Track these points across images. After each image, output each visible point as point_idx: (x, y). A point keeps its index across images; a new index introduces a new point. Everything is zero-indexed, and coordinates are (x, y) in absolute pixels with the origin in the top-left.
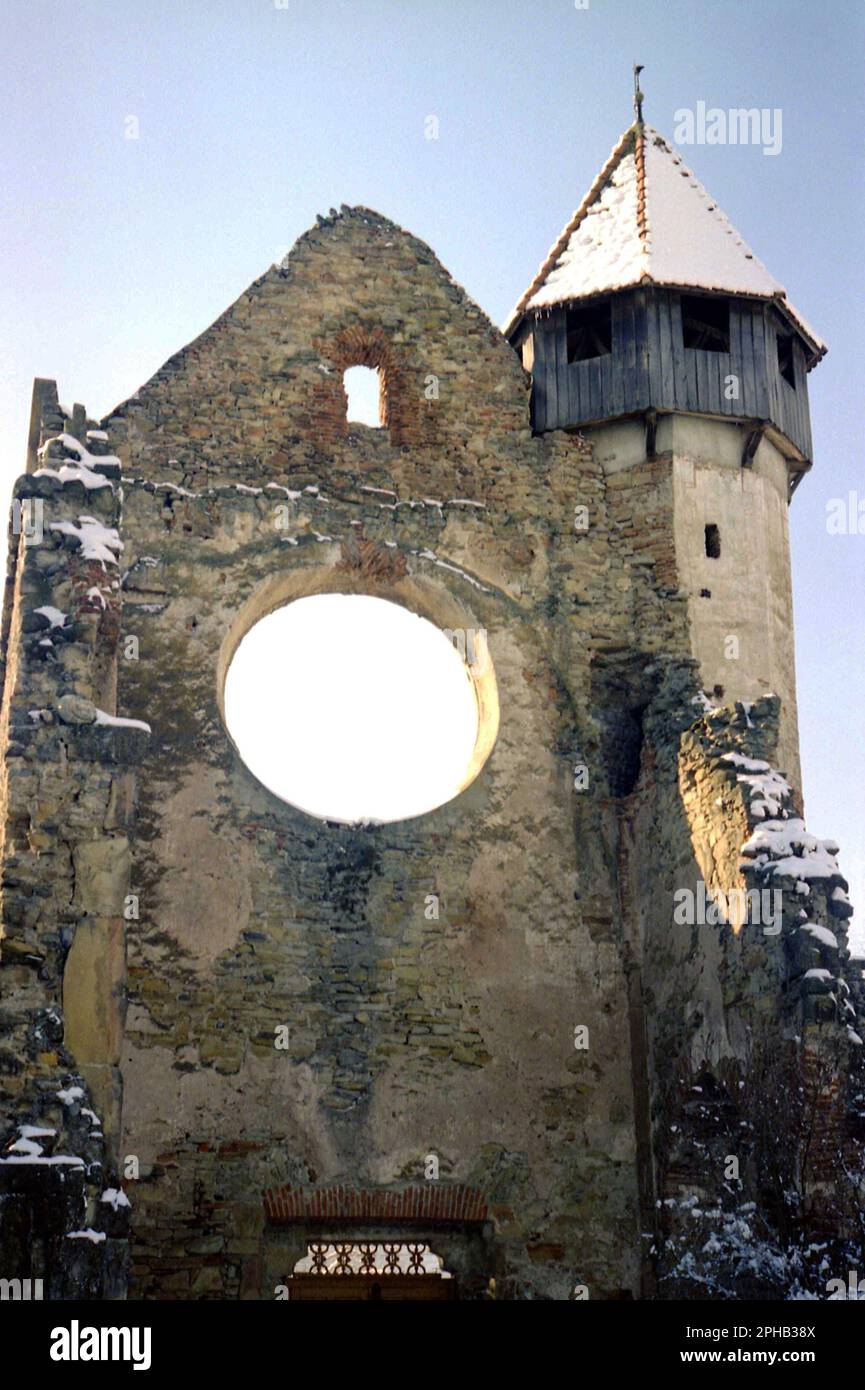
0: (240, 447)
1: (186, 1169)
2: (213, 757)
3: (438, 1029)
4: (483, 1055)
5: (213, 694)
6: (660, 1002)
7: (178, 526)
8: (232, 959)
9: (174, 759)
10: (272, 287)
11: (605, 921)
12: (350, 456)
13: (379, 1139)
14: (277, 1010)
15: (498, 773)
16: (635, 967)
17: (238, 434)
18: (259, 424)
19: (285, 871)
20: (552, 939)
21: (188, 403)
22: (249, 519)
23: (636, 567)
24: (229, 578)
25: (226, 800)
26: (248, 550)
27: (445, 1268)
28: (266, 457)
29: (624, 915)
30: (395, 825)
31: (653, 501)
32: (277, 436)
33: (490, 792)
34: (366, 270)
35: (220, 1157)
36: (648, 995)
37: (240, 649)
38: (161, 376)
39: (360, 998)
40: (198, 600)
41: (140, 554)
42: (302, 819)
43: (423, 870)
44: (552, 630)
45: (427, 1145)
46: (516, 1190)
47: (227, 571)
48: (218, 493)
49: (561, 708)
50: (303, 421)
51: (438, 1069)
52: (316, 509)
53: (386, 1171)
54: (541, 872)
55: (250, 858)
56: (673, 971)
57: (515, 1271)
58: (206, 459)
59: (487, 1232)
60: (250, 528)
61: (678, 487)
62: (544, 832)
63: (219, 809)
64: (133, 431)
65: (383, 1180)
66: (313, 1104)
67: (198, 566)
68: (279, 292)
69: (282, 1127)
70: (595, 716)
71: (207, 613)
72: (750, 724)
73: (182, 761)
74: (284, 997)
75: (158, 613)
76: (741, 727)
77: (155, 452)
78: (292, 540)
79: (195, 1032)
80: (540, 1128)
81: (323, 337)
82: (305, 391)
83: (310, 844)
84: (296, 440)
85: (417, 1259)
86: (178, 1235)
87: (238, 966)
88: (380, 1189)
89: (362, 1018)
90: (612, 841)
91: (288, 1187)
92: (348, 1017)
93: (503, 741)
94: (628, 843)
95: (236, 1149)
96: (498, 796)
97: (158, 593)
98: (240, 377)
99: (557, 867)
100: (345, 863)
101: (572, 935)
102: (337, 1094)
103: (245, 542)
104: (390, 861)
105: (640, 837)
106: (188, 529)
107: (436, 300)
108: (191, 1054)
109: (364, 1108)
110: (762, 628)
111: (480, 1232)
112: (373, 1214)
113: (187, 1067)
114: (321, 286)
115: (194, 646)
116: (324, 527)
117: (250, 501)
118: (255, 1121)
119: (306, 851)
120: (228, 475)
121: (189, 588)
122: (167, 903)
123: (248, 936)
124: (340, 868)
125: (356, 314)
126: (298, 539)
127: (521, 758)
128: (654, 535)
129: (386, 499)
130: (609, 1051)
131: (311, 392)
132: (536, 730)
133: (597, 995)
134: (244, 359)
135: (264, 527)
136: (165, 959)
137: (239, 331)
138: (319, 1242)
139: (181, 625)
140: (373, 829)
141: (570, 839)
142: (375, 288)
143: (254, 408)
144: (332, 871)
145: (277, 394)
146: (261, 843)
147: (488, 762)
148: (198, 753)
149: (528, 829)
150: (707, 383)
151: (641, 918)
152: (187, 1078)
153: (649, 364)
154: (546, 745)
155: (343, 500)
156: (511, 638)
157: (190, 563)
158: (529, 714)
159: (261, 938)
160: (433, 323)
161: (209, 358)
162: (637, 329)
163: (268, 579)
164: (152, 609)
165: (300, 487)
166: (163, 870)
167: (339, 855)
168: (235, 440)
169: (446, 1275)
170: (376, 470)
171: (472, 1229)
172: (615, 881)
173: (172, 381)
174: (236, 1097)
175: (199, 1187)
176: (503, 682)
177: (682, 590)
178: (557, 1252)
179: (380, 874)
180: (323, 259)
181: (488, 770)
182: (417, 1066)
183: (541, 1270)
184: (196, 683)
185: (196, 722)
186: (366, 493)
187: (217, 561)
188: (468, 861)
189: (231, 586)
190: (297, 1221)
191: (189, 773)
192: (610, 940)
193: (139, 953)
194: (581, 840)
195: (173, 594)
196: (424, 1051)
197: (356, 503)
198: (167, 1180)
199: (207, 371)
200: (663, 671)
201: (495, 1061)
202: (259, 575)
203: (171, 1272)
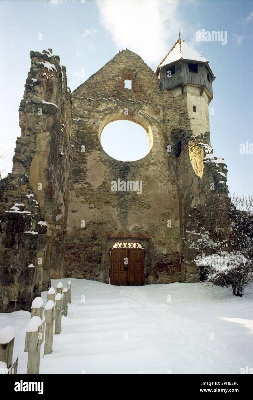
0: (104, 92)
1: (91, 227)
2: (97, 149)
3: (141, 201)
4: (150, 206)
5: (98, 137)
6: (185, 196)
7: (92, 105)
8: (101, 187)
9: (89, 149)
10: (111, 63)
11: (174, 181)
12: (125, 93)
13: (129, 222)
14: (109, 197)
15: (153, 152)
16: (180, 190)
17: (104, 89)
18: (107, 88)
19: (111, 170)
20: (164, 184)
21: (94, 84)
22: (105, 104)
23: (180, 114)
24: (101, 115)
25: (100, 157)
26: (105, 110)
27: (142, 247)
28: (109, 93)
29: (178, 180)
30: (133, 162)
31: (183, 102)
32: (111, 90)
33: (151, 156)
34: (128, 61)
35: (98, 225)
36: (183, 195)
37: (103, 130)
38: (89, 79)
39: (126, 195)
40: (95, 119)
41: (84, 111)
42: (115, 161)
43: (138, 171)
44: (164, 125)
45: (139, 223)
46: (156, 233)
47: (101, 114)
48: (99, 100)
49: (165, 140)
50: (116, 87)
51: (141, 209)
52: (118, 103)
53: (131, 228)
54: (161, 171)
55: (104, 168)
56: (188, 189)
57: (156, 248)
58: (97, 94)
59: (150, 240)
60: (105, 106)
61: (188, 98)
62: (162, 164)
63: (98, 158)
64: (84, 89)
65: (130, 230)
66: (116, 215)
67: (95, 113)
68: (112, 64)
69: (110, 220)
70: (172, 142)
71: (97, 121)
72: (204, 137)
73: (91, 149)
74: (111, 195)
75: (87, 121)
76: (202, 138)
77: (88, 93)
78: (113, 108)
79: (93, 201)
80: (161, 220)
81: (120, 72)
82: (116, 82)
83: (116, 165)
84: (115, 91)
85: (137, 245)
86: (89, 240)
87: (102, 189)
88: (129, 232)
89: (126, 199)
90: (175, 166)
91: (111, 231)
92: (123, 199)
93: (154, 146)
94: (178, 166)
95: (101, 224)
96: (153, 157)
97: (87, 118)
98: (104, 79)
99: (165, 171)
100: (123, 169)
101: (168, 183)
102: (121, 213)
103: (104, 108)
104: (132, 169)
105: (181, 164)
106: (93, 106)
107: (141, 66)
108: (92, 205)
109: (126, 216)
110: (204, 126)
111: (149, 240)
112: (128, 237)
113: (91, 208)
114: (120, 63)
115: (94, 127)
116: (119, 106)
117: (105, 101)
118: (105, 218)
119: (115, 167)
120: (101, 97)
121: (93, 117)
122: (88, 176)
123: (104, 183)
124: (122, 170)
125: (126, 68)
126: (115, 108)
127: (158, 149)
128: (183, 108)
129: (132, 101)
130: (174, 206)
131: (117, 82)
132: (161, 144)
133: (172, 195)
134: (105, 76)
135: (108, 106)
136: (87, 187)
137: (104, 71)
138: (118, 242)
139: (92, 124)
140: (128, 163)
141: (167, 165)
142: (130, 64)
143: (107, 85)
144: (120, 170)
145: (111, 82)
146: (107, 165)
147: (151, 150)
148: (95, 148)
149: (159, 163)
150: (193, 78)
151: (181, 180)
152: (91, 210)
153: (182, 75)
154: (163, 147)
155: (123, 102)
156: (156, 127)
157: (93, 112)
158: (159, 141)
159: (106, 183)
160: (141, 70)
161: (98, 76)
162: (180, 69)
163: (108, 116)
164: (86, 121)
165: (115, 99)
166: (87, 170)
167: (122, 167)
168: (103, 90)
169: (143, 249)
170: (130, 96)
171: (148, 240)
172: (176, 173)
173: (91, 80)
174: (100, 214)
175: (94, 231)
176: (154, 135)
177: (189, 118)
178: (164, 244)
179: (130, 171)
180: (120, 58)
181: (151, 152)
182: (137, 208)
183: (161, 248)
184: (94, 135)
185: (94, 142)
186: (128, 100)
187: (98, 112)
188: (147, 169)
189: (101, 117)
190: (113, 238)
191: (93, 151)
192: (175, 184)
193: (82, 186)
194: (169, 165)
195: (90, 118)
196: (138, 205)
197: (126, 102)
198: (87, 229)
199: (98, 78)
200: (185, 133)
201: (152, 208)
202: (107, 114)
203: (88, 247)
